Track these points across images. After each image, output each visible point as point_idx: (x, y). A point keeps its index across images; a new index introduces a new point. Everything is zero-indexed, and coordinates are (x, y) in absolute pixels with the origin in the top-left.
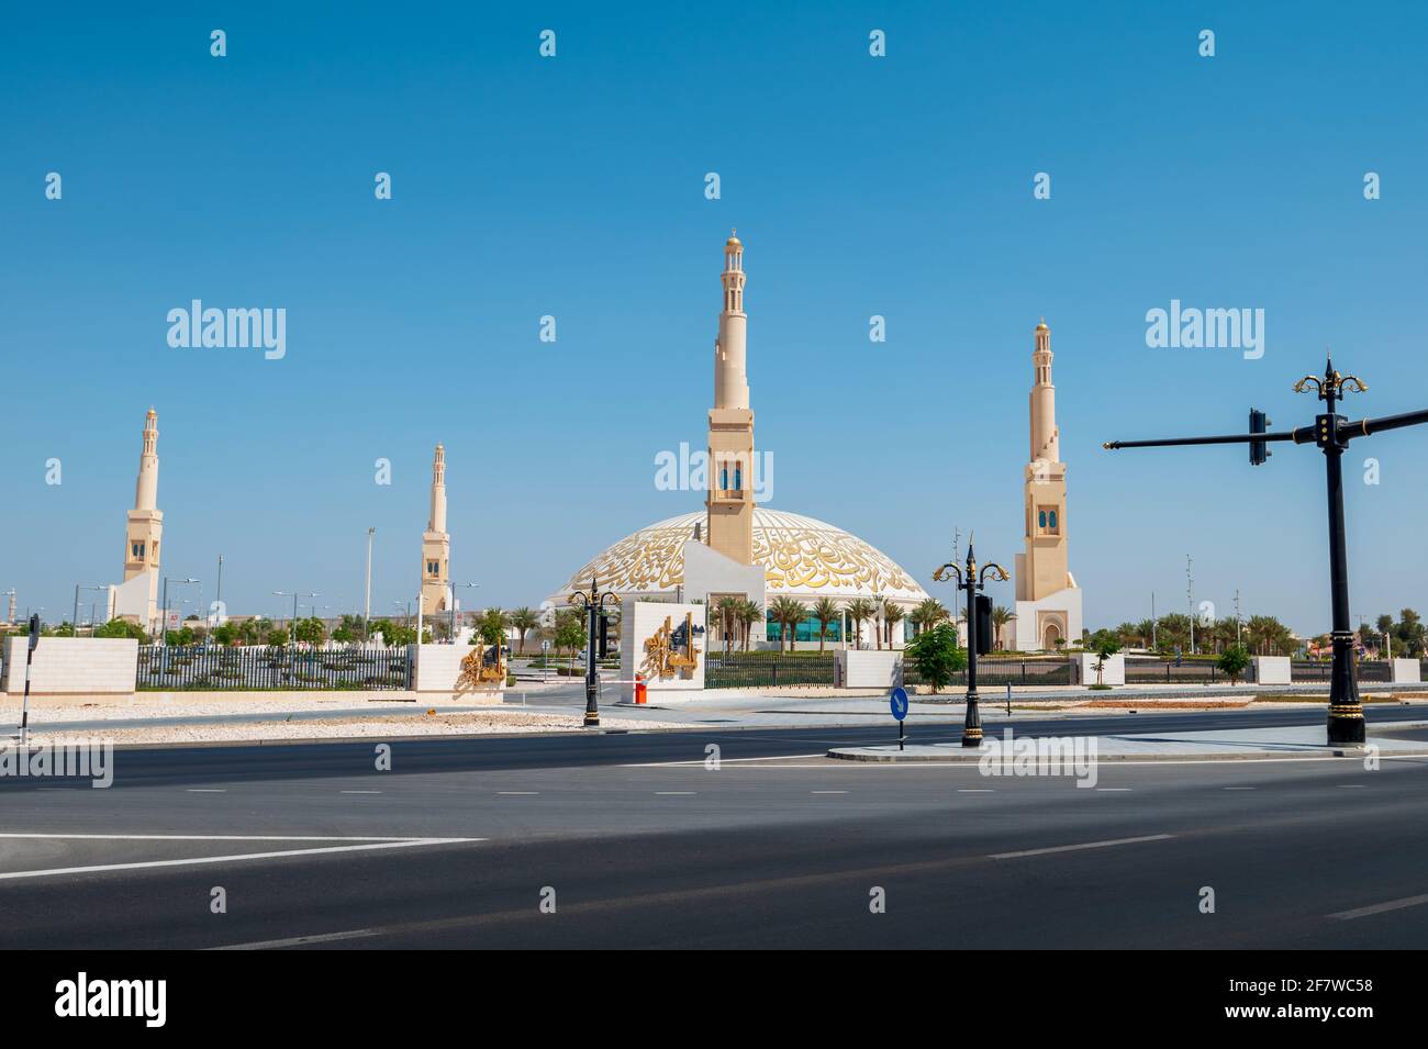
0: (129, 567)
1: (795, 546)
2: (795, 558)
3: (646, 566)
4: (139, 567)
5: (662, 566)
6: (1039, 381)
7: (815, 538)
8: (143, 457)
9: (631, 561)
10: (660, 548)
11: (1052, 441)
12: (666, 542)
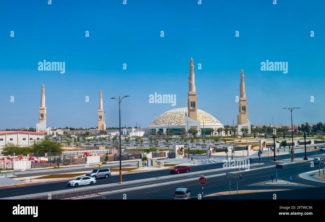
0: (40, 119)
1: (199, 116)
2: (199, 118)
3: (171, 120)
4: (42, 120)
5: (174, 120)
6: (242, 82)
7: (202, 114)
8: (42, 95)
9: (167, 119)
10: (173, 116)
11: (244, 93)
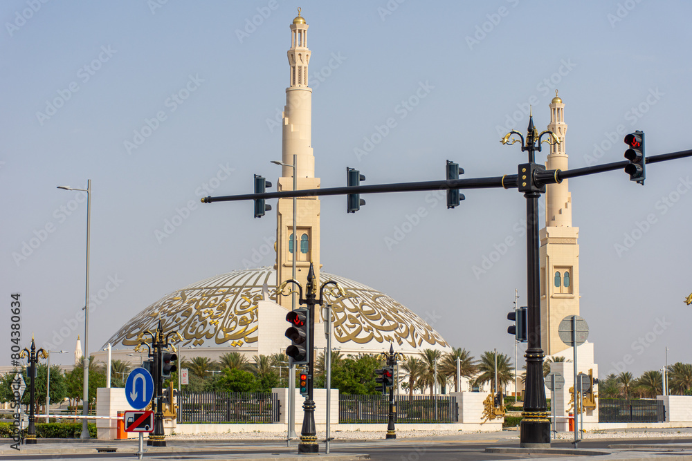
1: (339, 304)
2: (341, 315)
3: (199, 323)
5: (216, 324)
7: (356, 297)
9: (183, 318)
10: (210, 306)
12: (216, 300)
